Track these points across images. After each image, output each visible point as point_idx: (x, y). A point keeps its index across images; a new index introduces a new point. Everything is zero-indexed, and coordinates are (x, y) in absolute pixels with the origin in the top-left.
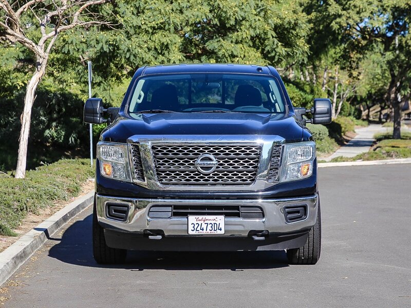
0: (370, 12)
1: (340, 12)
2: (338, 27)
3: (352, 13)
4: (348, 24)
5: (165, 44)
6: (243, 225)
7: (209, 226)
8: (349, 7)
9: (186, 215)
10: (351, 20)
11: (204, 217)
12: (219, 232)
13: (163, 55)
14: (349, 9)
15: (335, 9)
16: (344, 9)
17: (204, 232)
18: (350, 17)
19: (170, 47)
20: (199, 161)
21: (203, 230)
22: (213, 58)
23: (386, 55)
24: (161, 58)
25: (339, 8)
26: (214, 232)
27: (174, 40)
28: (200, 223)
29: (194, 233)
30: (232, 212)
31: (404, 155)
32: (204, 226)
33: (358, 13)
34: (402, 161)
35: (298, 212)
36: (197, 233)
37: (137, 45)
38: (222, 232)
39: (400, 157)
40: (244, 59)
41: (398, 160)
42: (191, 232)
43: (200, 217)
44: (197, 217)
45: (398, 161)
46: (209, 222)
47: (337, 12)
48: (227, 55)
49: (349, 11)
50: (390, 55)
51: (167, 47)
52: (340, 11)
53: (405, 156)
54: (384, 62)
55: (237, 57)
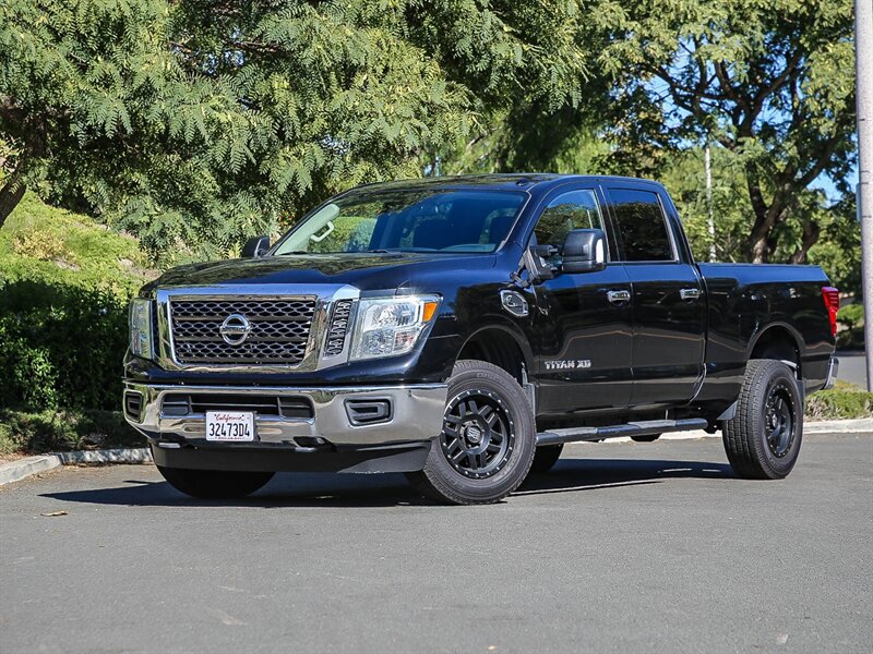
0: (706, 21)
1: (624, 24)
2: (619, 65)
3: (658, 27)
4: (646, 56)
5: (114, 16)
6: (281, 429)
7: (234, 428)
8: (649, 9)
9: (203, 410)
10: (654, 45)
11: (227, 413)
12: (245, 438)
13: (108, 56)
14: (647, 16)
15: (609, 14)
16: (632, 17)
17: (227, 438)
18: (651, 38)
19: (129, 29)
20: (225, 325)
21: (225, 434)
22: (281, 71)
23: (747, 143)
24: (100, 66)
25: (621, 13)
26: (239, 439)
27: (143, 8)
28: (221, 422)
29: (214, 438)
30: (265, 407)
31: (847, 409)
32: (226, 428)
33: (674, 25)
34: (844, 425)
35: (375, 410)
36: (217, 439)
37: (11, 14)
38: (251, 438)
39: (833, 416)
40: (389, 78)
41: (830, 423)
42: (209, 438)
43: (222, 414)
44: (217, 413)
45: (834, 427)
46: (233, 422)
47: (616, 23)
48: (327, 64)
49: (648, 21)
50: (754, 147)
51: (120, 27)
52: (623, 21)
53: (849, 412)
54: (739, 163)
55: (364, 69)
